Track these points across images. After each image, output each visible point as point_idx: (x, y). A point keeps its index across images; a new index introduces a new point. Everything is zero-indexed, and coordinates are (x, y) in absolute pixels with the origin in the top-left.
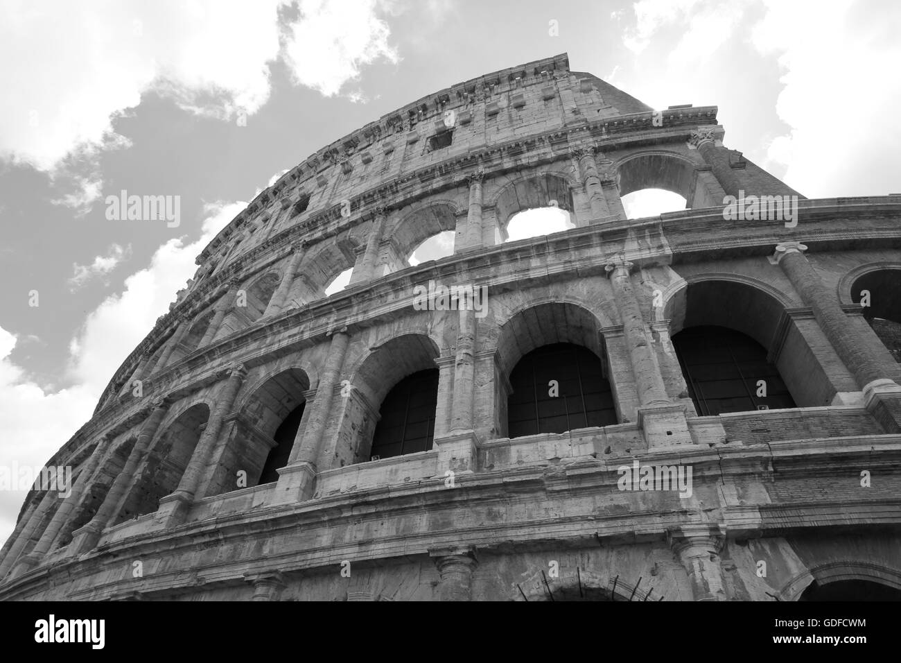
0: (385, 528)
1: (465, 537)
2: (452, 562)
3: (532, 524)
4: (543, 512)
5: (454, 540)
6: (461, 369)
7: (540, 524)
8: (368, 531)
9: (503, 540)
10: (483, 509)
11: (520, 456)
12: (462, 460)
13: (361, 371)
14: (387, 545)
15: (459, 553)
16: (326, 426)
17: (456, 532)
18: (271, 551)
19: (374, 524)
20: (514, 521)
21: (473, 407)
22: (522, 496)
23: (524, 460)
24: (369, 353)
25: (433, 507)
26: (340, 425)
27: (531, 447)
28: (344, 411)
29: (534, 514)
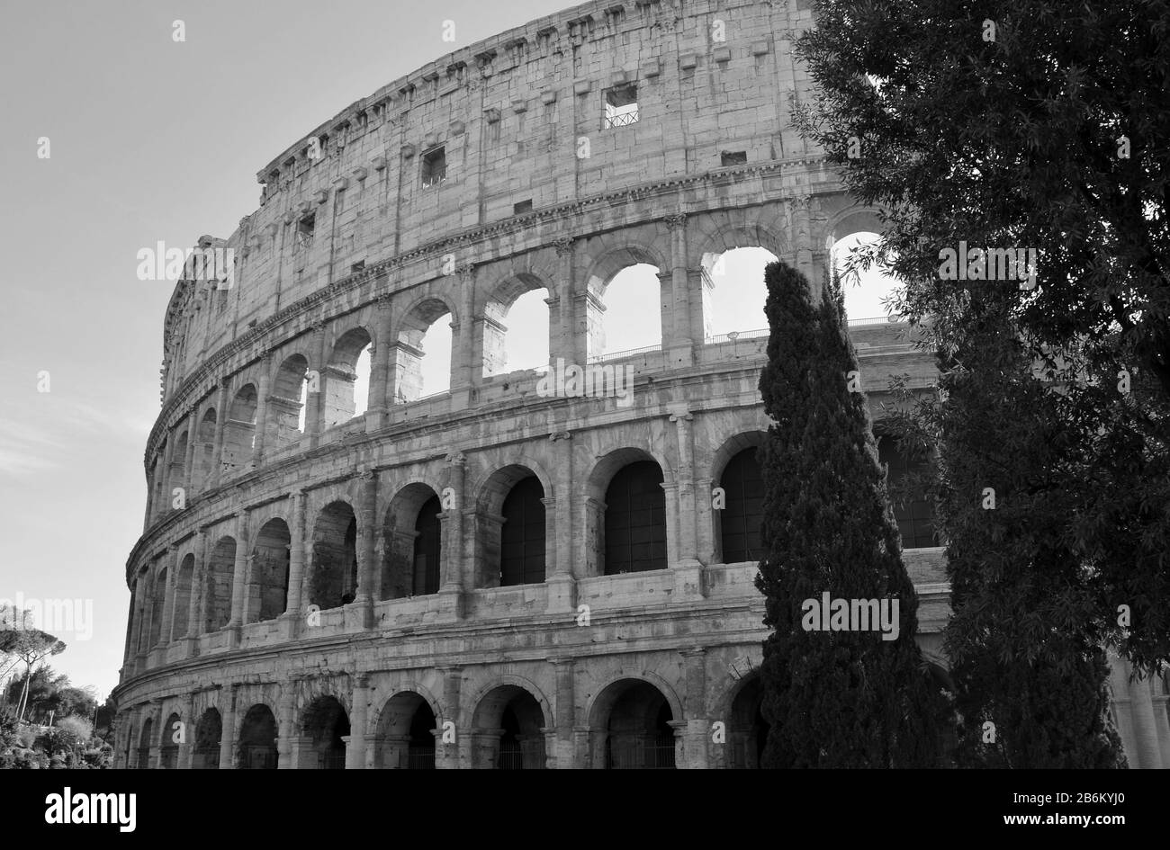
0: (644, 631)
1: (699, 639)
2: (692, 655)
3: (741, 632)
4: (748, 624)
5: (691, 641)
6: (685, 500)
7: (747, 631)
8: (631, 632)
9: (723, 641)
10: (710, 621)
11: (733, 578)
12: (693, 586)
13: (590, 479)
14: (648, 643)
15: (697, 650)
16: (573, 537)
17: (693, 635)
18: (560, 642)
19: (636, 628)
20: (730, 630)
21: (696, 533)
22: (735, 613)
23: (737, 581)
24: (595, 462)
25: (677, 619)
26: (585, 537)
27: (741, 571)
28: (585, 523)
29: (743, 625)
